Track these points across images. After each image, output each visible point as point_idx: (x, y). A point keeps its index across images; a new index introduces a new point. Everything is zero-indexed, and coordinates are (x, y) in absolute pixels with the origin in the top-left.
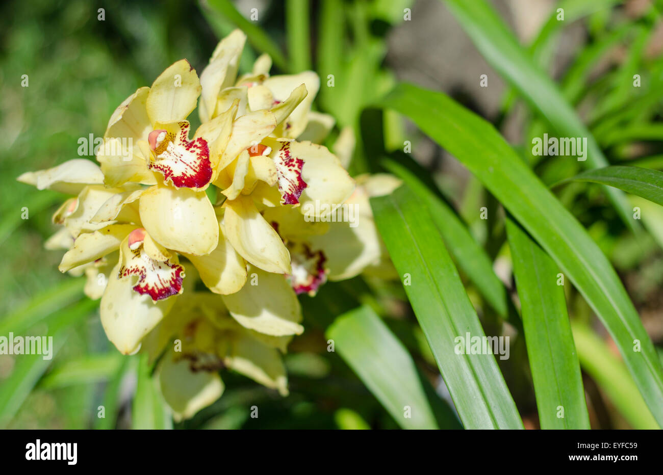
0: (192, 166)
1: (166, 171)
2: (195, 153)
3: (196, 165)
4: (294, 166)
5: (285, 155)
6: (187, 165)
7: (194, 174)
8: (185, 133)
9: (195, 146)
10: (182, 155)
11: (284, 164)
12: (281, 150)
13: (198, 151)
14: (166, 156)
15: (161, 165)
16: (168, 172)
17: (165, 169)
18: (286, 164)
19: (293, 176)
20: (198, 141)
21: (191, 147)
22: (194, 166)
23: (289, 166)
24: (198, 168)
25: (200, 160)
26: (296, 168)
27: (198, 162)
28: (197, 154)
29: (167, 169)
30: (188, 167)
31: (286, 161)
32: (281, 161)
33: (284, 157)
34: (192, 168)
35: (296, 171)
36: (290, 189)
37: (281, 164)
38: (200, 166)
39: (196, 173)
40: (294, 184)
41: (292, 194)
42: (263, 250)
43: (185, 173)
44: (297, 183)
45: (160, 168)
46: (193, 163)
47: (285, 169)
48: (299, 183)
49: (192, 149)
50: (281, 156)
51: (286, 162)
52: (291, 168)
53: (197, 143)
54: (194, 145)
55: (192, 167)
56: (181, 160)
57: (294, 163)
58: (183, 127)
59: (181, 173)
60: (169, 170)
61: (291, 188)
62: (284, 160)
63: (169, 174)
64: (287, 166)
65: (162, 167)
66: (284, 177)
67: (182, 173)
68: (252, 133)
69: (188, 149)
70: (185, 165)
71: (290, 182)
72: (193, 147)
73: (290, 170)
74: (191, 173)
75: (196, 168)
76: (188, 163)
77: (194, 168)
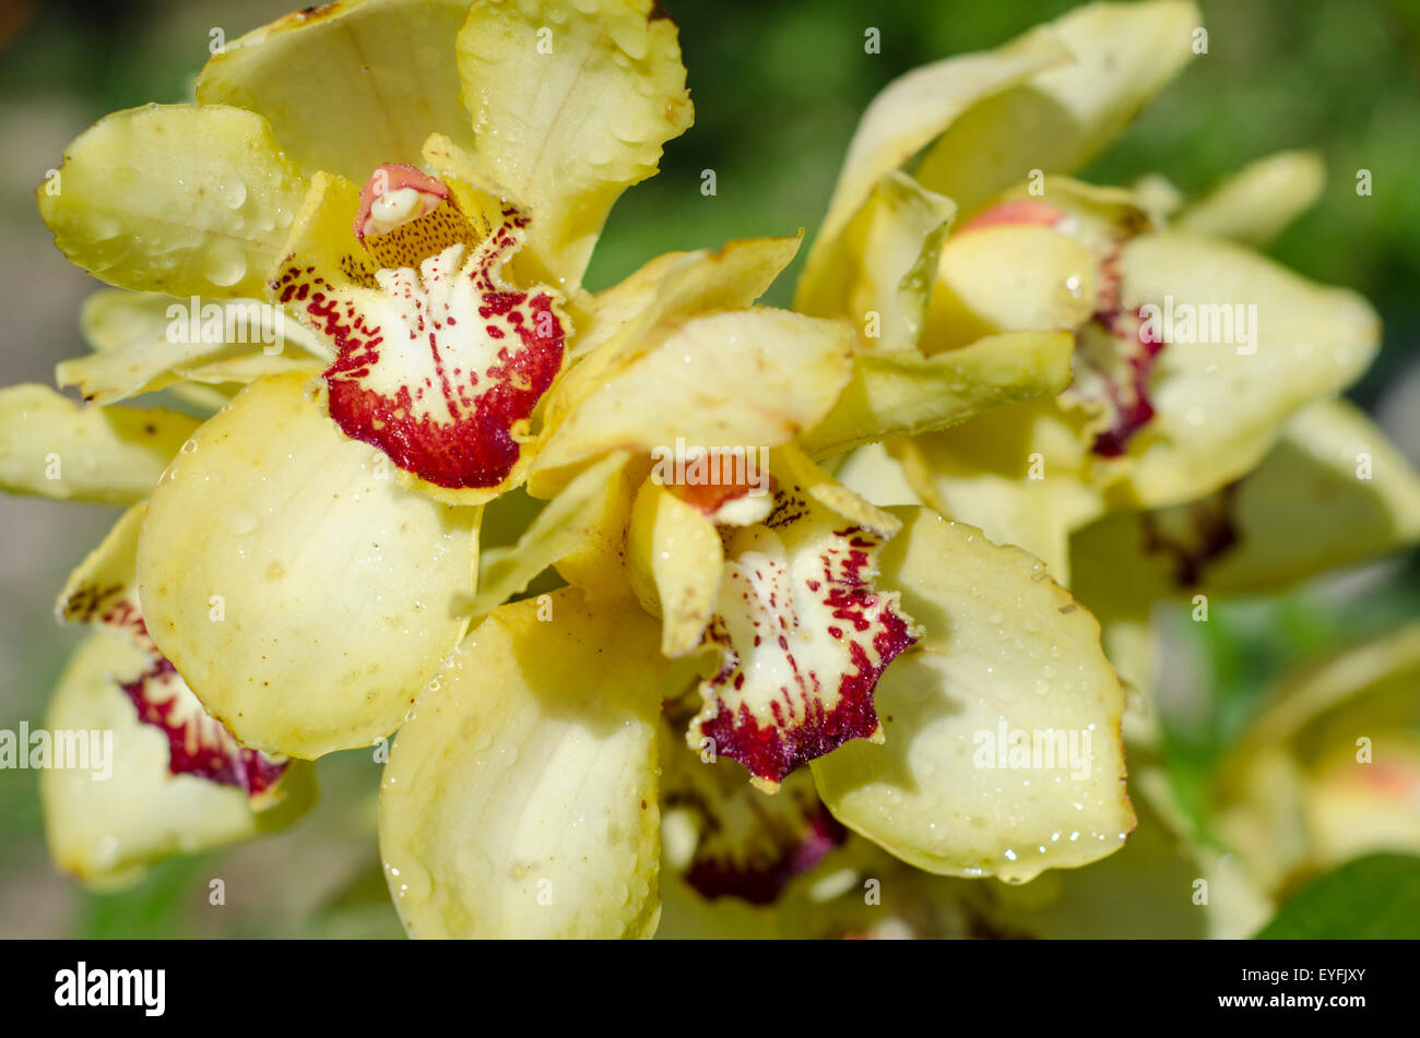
0: (454, 383)
1: (355, 344)
2: (499, 343)
3: (472, 392)
4: (862, 625)
5: (845, 563)
6: (440, 372)
7: (442, 417)
8: (507, 242)
9: (516, 318)
10: (451, 321)
11: (825, 591)
12: (838, 534)
13: (514, 343)
14: (394, 289)
15: (351, 313)
16: (361, 351)
17: (355, 334)
18: (835, 599)
19: (829, 663)
20: (534, 303)
21: (500, 313)
22: (461, 389)
23: (839, 615)
24: (473, 408)
25: (493, 382)
26: (866, 640)
27: (486, 384)
28: (503, 353)
29: (365, 339)
30: (437, 382)
31: (837, 586)
32: (820, 577)
33: (838, 570)
34: (446, 390)
35: (858, 654)
36: (775, 706)
37: (815, 587)
38: (481, 402)
39: (452, 421)
40: (812, 696)
41: (772, 729)
42: (521, 872)
43: (412, 393)
44: (831, 698)
45: (334, 317)
46: (465, 379)
47: (818, 615)
48: (841, 706)
49: (500, 321)
50: (831, 557)
51: (834, 593)
52: (846, 626)
53: (525, 309)
54: (515, 309)
55: (455, 391)
56: (432, 337)
57: (870, 615)
58: (510, 219)
59: (397, 389)
60: (370, 345)
61: (784, 706)
62: (829, 578)
63: (360, 361)
64: (831, 609)
65: (344, 321)
66: (783, 642)
67: (404, 389)
68: (706, 402)
69: (485, 313)
70: (432, 365)
71: (799, 679)
72: (506, 315)
73: (835, 632)
74: (432, 408)
75: (466, 402)
76: (449, 364)
77: (455, 396)
